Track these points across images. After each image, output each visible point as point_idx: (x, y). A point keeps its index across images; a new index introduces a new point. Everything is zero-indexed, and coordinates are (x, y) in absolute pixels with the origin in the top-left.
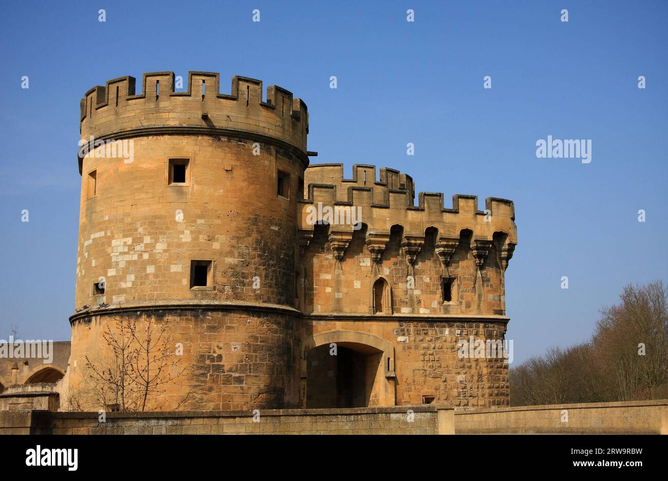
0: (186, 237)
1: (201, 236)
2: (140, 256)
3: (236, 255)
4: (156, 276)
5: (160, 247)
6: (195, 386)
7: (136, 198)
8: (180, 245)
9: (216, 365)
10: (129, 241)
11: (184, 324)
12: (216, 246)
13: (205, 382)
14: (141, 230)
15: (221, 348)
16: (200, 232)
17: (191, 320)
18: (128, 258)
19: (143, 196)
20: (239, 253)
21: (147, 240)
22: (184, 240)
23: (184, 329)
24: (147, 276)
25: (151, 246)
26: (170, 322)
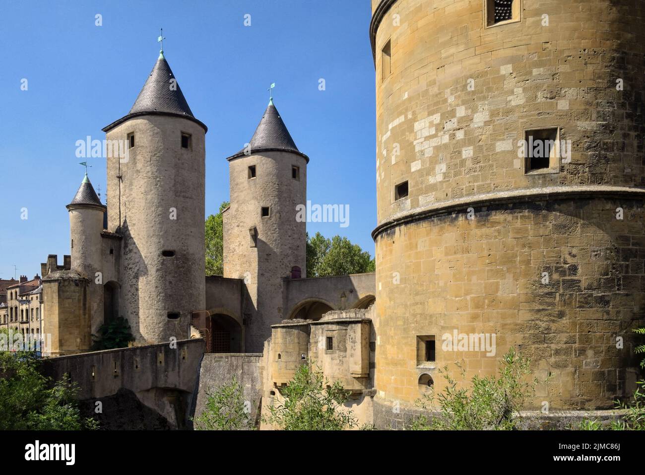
0: (518, 99)
1: (539, 94)
2: (453, 136)
3: (594, 116)
4: (476, 160)
5: (480, 118)
6: (539, 311)
7: (443, 56)
8: (509, 112)
9: (568, 281)
10: (436, 118)
11: (518, 224)
12: (563, 105)
13: (553, 304)
14: (451, 99)
15: (574, 256)
16: (538, 87)
17: (529, 218)
18: (435, 142)
19: (452, 50)
20: (598, 112)
21: (461, 112)
22: (513, 103)
23: (518, 231)
24: (463, 162)
25: (469, 119)
26: (499, 223)
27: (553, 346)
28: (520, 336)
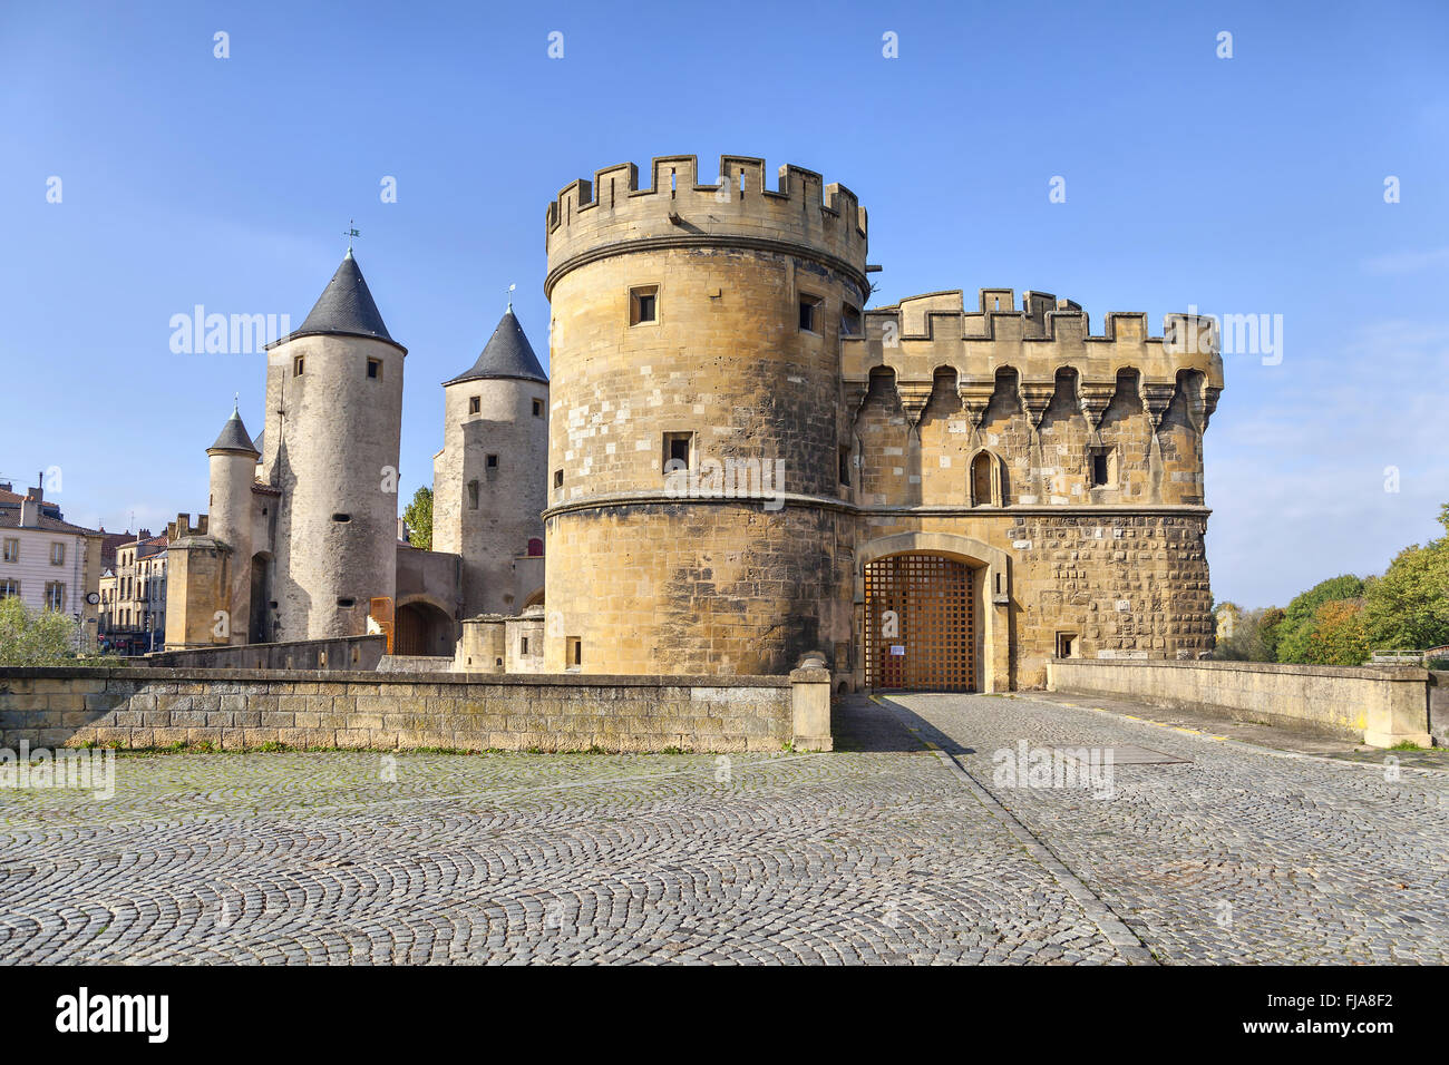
0: (656, 400)
1: (676, 397)
2: (599, 429)
3: (730, 421)
4: (618, 457)
5: (622, 415)
6: (674, 614)
7: (593, 348)
8: (647, 412)
9: (703, 584)
10: (585, 409)
11: (655, 525)
12: (699, 409)
13: (687, 608)
14: (598, 394)
15: (709, 560)
16: (674, 391)
17: (664, 519)
18: (585, 434)
19: (600, 345)
20: (734, 418)
21: (606, 407)
22: (652, 404)
23: (655, 532)
24: (607, 457)
25: (611, 415)
26: (636, 522)
27: (688, 651)
28: (656, 639)
